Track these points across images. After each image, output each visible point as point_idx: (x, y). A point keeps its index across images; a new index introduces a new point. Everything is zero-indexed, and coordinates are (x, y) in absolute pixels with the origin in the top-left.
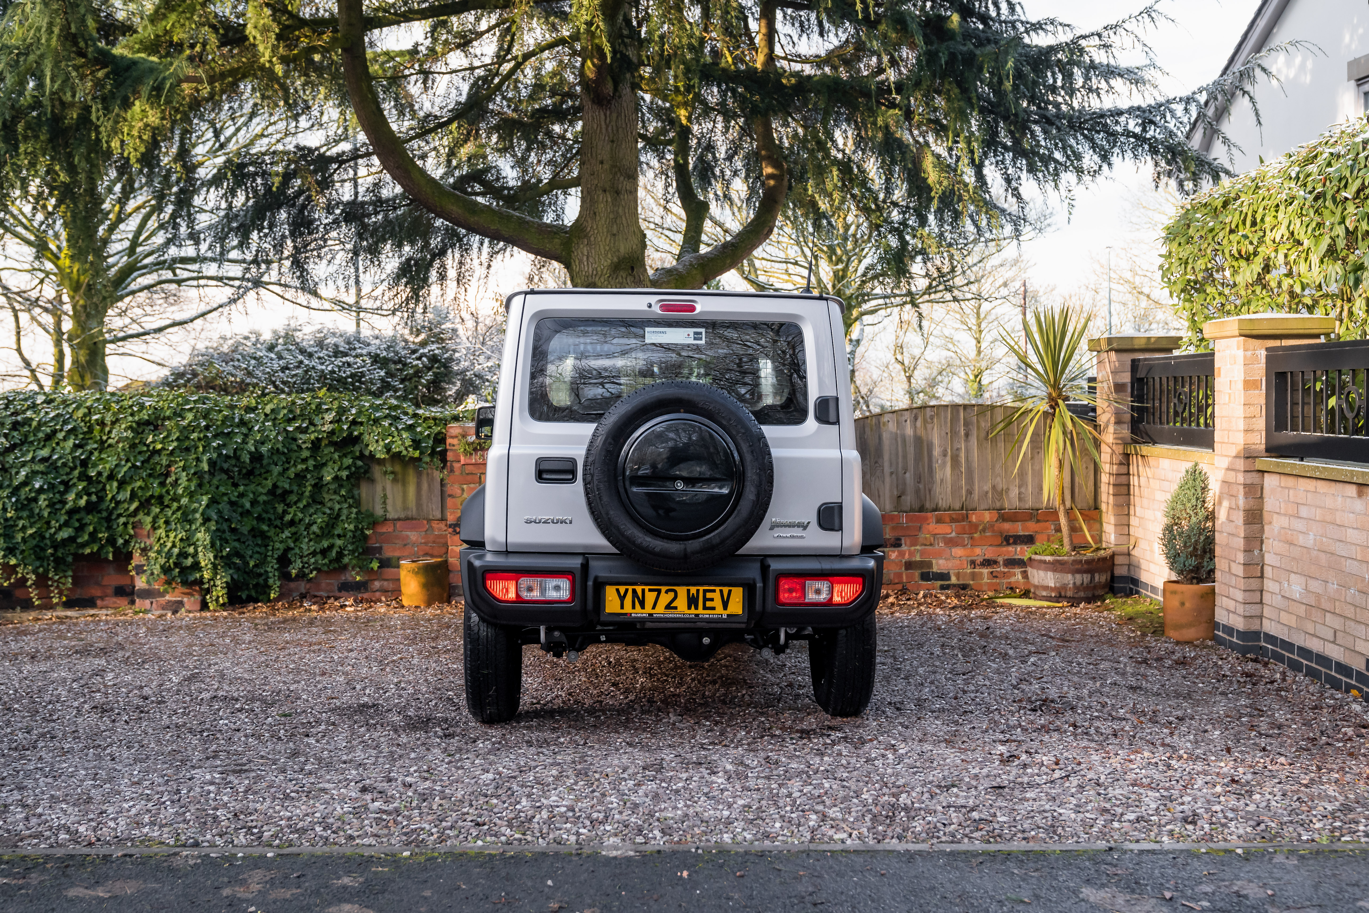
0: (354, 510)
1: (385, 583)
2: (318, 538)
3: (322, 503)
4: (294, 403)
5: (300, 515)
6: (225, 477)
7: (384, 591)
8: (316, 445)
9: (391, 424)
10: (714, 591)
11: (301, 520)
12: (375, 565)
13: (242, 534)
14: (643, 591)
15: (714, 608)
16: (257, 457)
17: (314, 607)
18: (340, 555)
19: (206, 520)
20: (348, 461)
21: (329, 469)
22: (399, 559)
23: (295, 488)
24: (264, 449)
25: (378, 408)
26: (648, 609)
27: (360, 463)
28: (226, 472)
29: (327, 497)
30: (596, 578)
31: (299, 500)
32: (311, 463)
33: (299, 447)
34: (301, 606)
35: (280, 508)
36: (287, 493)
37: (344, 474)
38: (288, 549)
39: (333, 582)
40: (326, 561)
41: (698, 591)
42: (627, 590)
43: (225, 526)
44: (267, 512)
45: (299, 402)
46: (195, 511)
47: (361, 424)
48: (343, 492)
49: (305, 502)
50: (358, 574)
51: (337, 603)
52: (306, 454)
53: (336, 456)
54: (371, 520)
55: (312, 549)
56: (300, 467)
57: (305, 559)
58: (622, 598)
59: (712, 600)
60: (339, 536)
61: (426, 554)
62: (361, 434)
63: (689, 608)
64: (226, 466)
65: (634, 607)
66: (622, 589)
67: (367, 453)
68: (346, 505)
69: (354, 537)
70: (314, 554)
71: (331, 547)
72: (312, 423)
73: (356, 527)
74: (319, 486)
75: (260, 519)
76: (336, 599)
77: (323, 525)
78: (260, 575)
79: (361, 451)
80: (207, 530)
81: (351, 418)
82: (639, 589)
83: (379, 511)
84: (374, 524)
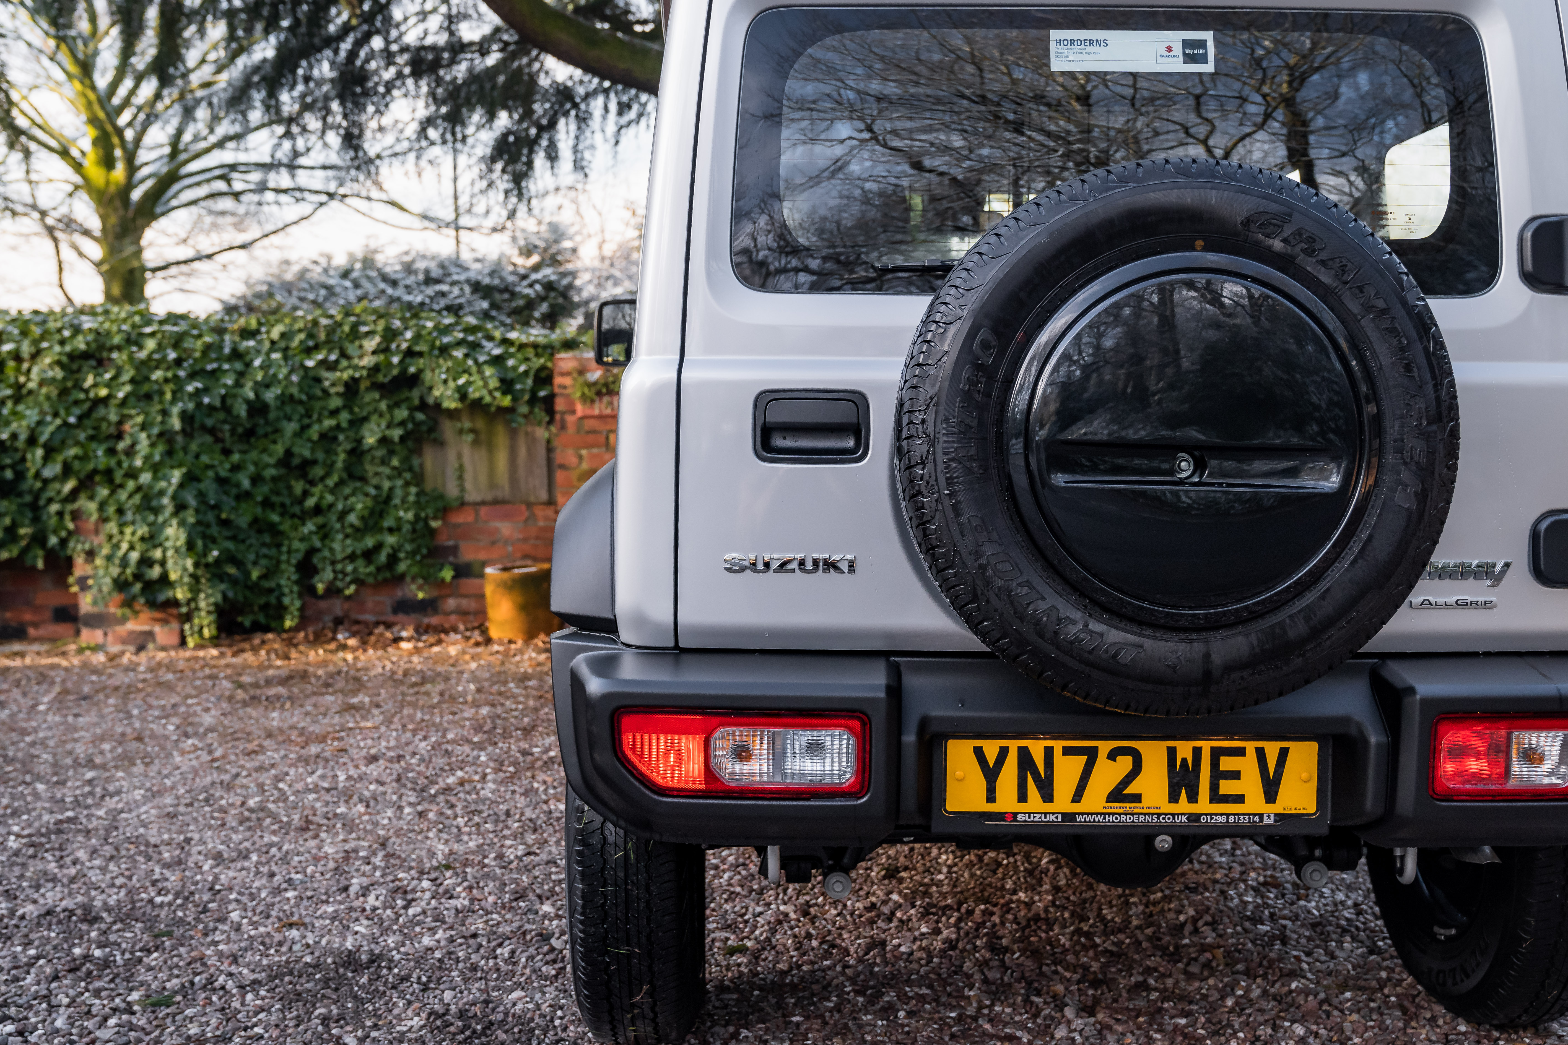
0: (413, 490)
1: (464, 602)
2: (359, 532)
3: (363, 479)
4: (315, 323)
5: (329, 498)
6: (209, 439)
7: (463, 613)
8: (351, 388)
9: (467, 356)
10: (1241, 752)
11: (331, 506)
12: (447, 574)
13: (238, 528)
14: (1049, 752)
15: (1239, 799)
16: (258, 408)
17: (352, 642)
18: (393, 559)
19: (180, 507)
20: (402, 413)
21: (372, 425)
22: (484, 564)
23: (320, 456)
24: (270, 396)
25: (446, 330)
26: (1062, 802)
27: (420, 416)
28: (212, 431)
29: (370, 469)
30: (924, 723)
31: (327, 475)
32: (345, 416)
33: (325, 392)
34: (334, 639)
35: (298, 487)
36: (307, 464)
37: (396, 433)
38: (312, 551)
39: (385, 600)
40: (372, 568)
41: (1197, 752)
42: (1003, 753)
43: (210, 517)
44: (278, 494)
45: (324, 321)
46: (162, 493)
47: (420, 354)
48: (395, 462)
49: (335, 478)
50: (420, 588)
51: (389, 635)
52: (336, 402)
53: (383, 406)
54: (440, 504)
55: (349, 551)
56: (328, 423)
57: (339, 567)
58: (991, 774)
59: (1235, 775)
60: (391, 530)
61: (526, 556)
62: (420, 371)
63: (1174, 798)
64: (209, 422)
65: (1022, 797)
66: (991, 749)
67: (431, 401)
68: (399, 483)
69: (414, 531)
70: (352, 557)
71: (379, 546)
72: (344, 355)
73: (417, 516)
74: (357, 452)
75: (267, 504)
76: (389, 626)
77: (366, 513)
78: (270, 591)
79: (422, 399)
80: (182, 523)
81: (404, 345)
82: (1037, 748)
83: (452, 490)
84: (445, 510)
